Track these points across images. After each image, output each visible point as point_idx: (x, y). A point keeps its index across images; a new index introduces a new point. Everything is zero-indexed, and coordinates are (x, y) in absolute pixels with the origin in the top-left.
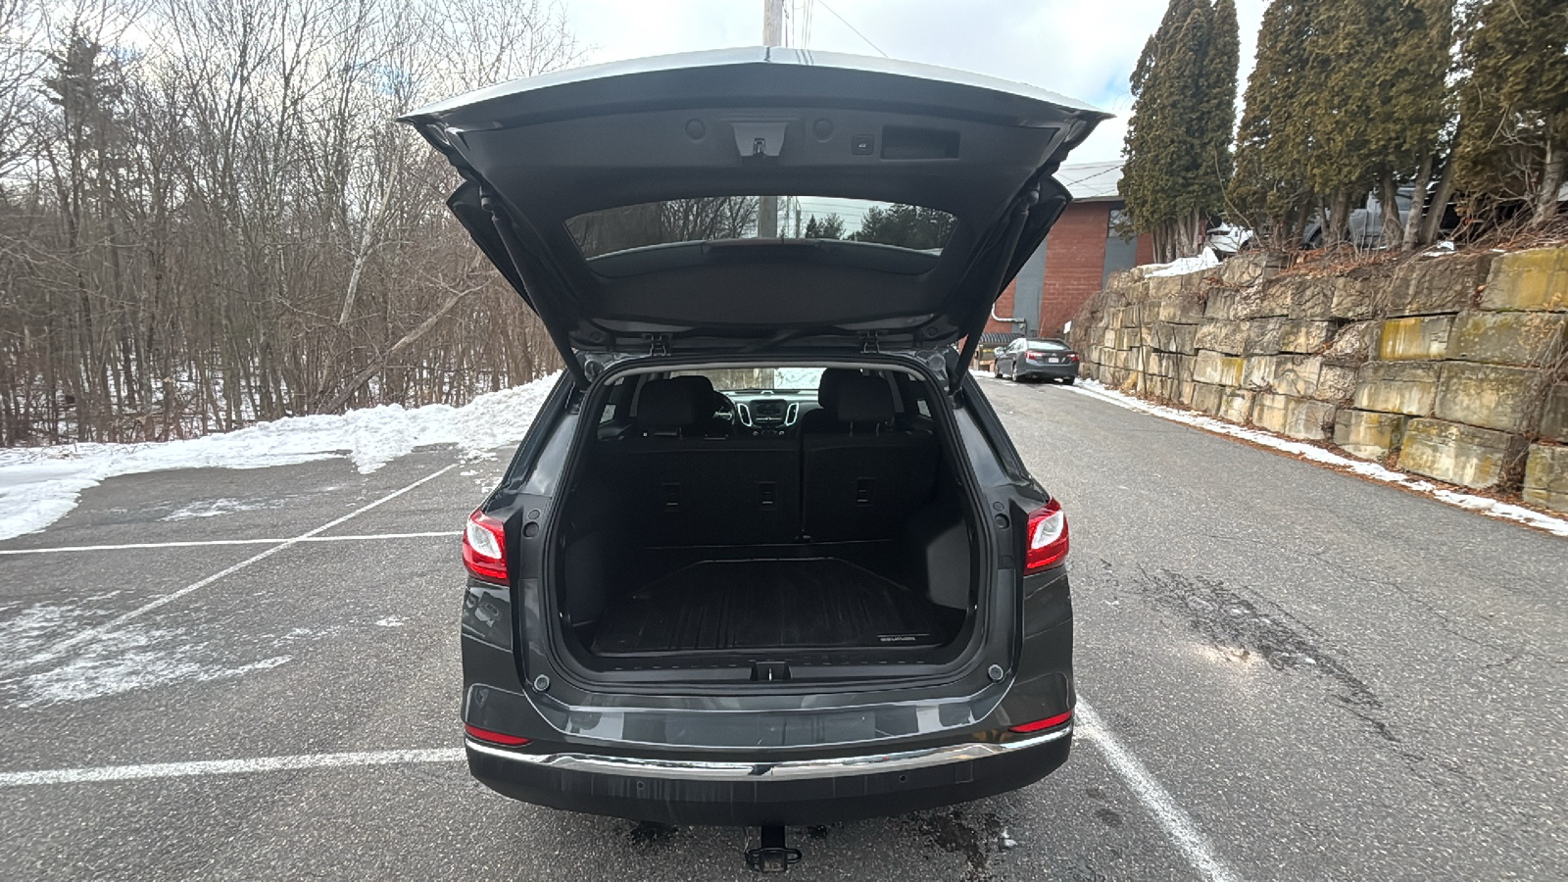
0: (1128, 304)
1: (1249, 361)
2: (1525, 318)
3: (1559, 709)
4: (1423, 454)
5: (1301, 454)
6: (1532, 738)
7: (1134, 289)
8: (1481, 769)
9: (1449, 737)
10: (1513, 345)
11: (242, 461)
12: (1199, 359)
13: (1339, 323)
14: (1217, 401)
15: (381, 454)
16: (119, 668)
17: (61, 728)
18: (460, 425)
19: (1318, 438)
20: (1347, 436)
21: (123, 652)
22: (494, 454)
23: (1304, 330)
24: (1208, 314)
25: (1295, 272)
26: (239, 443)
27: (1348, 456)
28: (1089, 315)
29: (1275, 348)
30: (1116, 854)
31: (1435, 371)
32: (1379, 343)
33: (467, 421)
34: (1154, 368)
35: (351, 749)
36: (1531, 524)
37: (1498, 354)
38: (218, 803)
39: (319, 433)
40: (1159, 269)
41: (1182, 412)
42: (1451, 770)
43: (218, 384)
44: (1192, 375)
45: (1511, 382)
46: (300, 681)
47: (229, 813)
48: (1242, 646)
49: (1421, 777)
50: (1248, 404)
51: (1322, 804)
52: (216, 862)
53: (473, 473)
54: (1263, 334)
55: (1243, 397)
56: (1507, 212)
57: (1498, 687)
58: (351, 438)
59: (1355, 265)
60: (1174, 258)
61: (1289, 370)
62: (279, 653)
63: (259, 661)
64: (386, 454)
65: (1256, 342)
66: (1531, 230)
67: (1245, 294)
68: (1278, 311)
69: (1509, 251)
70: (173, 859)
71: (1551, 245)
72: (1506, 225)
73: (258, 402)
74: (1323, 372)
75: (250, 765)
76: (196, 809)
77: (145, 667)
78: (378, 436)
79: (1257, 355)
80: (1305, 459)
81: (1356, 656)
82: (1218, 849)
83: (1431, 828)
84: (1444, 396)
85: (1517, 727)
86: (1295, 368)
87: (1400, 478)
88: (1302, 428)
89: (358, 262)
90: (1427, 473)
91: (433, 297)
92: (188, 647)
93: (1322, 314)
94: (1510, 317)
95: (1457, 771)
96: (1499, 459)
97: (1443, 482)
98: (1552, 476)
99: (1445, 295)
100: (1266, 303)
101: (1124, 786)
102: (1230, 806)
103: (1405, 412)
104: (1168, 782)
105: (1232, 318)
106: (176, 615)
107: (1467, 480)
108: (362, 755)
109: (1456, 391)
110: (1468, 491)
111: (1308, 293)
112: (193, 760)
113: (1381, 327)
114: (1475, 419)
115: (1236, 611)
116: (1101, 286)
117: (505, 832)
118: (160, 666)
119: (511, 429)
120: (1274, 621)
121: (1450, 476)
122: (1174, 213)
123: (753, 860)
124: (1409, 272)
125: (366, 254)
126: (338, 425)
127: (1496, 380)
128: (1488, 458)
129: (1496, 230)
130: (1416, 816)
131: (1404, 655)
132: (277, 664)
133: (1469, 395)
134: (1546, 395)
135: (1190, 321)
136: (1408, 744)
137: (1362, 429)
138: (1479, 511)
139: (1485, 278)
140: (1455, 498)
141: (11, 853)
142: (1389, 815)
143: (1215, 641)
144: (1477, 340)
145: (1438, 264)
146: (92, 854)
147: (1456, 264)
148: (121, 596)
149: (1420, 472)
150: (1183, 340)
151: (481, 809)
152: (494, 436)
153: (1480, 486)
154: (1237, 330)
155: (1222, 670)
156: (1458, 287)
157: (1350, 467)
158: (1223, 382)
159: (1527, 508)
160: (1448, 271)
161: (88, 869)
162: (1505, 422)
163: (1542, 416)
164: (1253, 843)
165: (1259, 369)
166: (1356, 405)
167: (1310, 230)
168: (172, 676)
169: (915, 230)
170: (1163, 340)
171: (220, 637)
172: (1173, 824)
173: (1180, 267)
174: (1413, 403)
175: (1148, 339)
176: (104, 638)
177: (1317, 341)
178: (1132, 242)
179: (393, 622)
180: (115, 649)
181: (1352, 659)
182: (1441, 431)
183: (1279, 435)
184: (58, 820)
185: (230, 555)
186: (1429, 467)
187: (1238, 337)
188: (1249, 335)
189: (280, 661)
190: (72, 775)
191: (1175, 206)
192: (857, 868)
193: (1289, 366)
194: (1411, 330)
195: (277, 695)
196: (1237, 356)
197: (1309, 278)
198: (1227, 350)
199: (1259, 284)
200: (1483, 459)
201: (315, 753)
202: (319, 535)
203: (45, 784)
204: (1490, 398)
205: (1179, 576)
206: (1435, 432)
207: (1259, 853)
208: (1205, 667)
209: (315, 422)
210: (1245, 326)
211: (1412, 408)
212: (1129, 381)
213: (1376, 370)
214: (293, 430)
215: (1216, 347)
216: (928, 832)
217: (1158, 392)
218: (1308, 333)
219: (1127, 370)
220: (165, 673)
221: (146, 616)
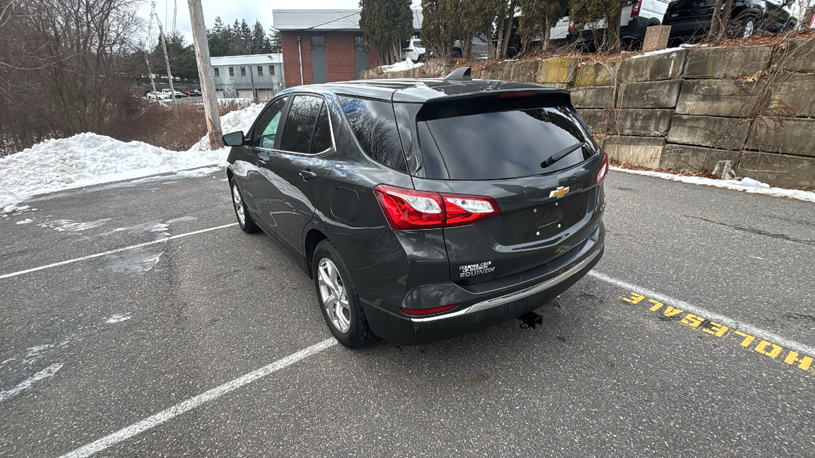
30: (588, 287)
40: (389, 68)
71: (556, 57)
82: (609, 275)
99: (524, 77)
122: (390, 39)
124: (510, 67)
129: (534, 51)
132: (55, 371)
139: (537, 70)
145: (521, 64)
147: (527, 64)
156: (528, 74)
160: (525, 67)
164: (614, 271)
173: (398, 67)
178: (368, 54)
179: (120, 318)
189: (50, 368)
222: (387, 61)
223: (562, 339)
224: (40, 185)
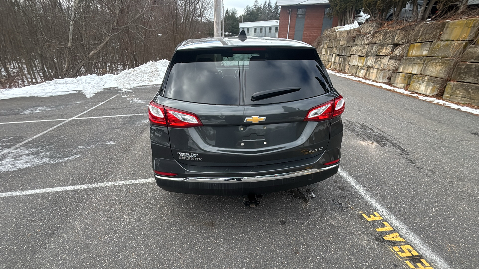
0: (330, 40)
1: (367, 58)
2: (453, 42)
3: (456, 154)
4: (416, 85)
5: (381, 86)
6: (450, 162)
7: (332, 35)
8: (437, 170)
9: (428, 163)
10: (448, 52)
11: (44, 94)
12: (351, 57)
13: (396, 45)
14: (356, 71)
15: (93, 91)
16: (22, 161)
17: (8, 179)
18: (117, 81)
19: (386, 82)
20: (395, 81)
21: (21, 156)
22: (131, 90)
23: (385, 48)
24: (356, 43)
25: (384, 29)
26: (40, 88)
27: (394, 87)
28: (317, 44)
29: (375, 54)
30: (344, 197)
31: (423, 60)
32: (408, 51)
33: (120, 80)
34: (337, 61)
35: (109, 181)
36: (445, 105)
37: (443, 54)
38: (70, 199)
39: (69, 85)
40: (340, 28)
41: (345, 75)
42: (430, 171)
43: (24, 69)
44: (349, 63)
45: (446, 63)
46: (86, 162)
47: (74, 202)
48: (371, 141)
49: (422, 173)
50: (365, 72)
51: (397, 181)
52: (75, 215)
53: (126, 96)
54: (372, 49)
55: (364, 69)
56: (451, 8)
57: (440, 149)
58: (81, 86)
59: (403, 26)
60: (344, 25)
61: (379, 61)
62: (75, 154)
63: (70, 157)
64: (95, 91)
65: (370, 52)
66: (458, 14)
67: (367, 36)
68: (377, 42)
69: (451, 21)
70: (60, 215)
71: (464, 19)
72: (451, 12)
73: (42, 75)
74: (390, 61)
75: (77, 187)
76: (63, 201)
77: (31, 160)
78: (90, 85)
79: (369, 56)
80: (382, 88)
81: (402, 142)
82: (371, 195)
83: (426, 186)
84: (425, 68)
85: (446, 159)
86: (381, 60)
87: (409, 93)
88: (381, 79)
89: (71, 23)
90: (417, 91)
91: (101, 36)
92: (43, 154)
93: (391, 43)
94: (449, 42)
95: (432, 171)
96: (438, 86)
97: (421, 94)
98: (452, 91)
99: (430, 35)
100: (374, 39)
101: (344, 180)
102: (373, 183)
103: (413, 73)
104: (355, 178)
105: (363, 44)
106: (36, 143)
107: (428, 93)
108: (113, 183)
109: (429, 66)
110: (427, 96)
111: (388, 35)
112: (57, 187)
113: (409, 46)
114: (433, 75)
115: (369, 131)
116: (321, 34)
117: (165, 202)
118: (36, 160)
119: (135, 82)
120: (379, 134)
121: (423, 92)
122: (346, 9)
123: (247, 205)
124: (420, 28)
125: (74, 20)
126: (75, 81)
127: (441, 62)
128: (435, 86)
129: (448, 14)
130: (422, 183)
131: (415, 142)
132: (76, 157)
133: (432, 67)
134: (455, 67)
135: (350, 45)
136: (418, 165)
137: (399, 78)
138: (431, 102)
139: (443, 30)
140: (424, 98)
141: (4, 217)
142: (415, 183)
143: (364, 140)
144: (437, 50)
145: (430, 25)
146: (32, 215)
147: (435, 25)
148: (14, 139)
149: (415, 91)
150: (347, 52)
151: (156, 196)
152: (130, 84)
153: (432, 95)
154: (364, 48)
155: (367, 147)
156: (434, 33)
157: (395, 90)
158: (358, 65)
159: (444, 101)
160: (432, 28)
161: (32, 220)
162: (442, 75)
163: (452, 73)
164: (380, 192)
165: (370, 60)
166: (399, 71)
167: (389, 14)
168: (41, 162)
169: (261, 14)
170: (341, 52)
171: (54, 150)
172: (359, 189)
173: (347, 27)
174: (415, 70)
175: (336, 51)
176: (13, 152)
177: (389, 51)
178: (331, 19)
179: (111, 143)
180: (18, 155)
181: (402, 143)
182: (423, 79)
183: (374, 81)
184: (17, 207)
185: (50, 125)
186: (418, 90)
187: (364, 50)
188: (368, 50)
189: (77, 156)
190: (17, 193)
191: (347, 6)
192: (272, 205)
193: (379, 59)
194: (418, 47)
195: (79, 167)
196: (363, 56)
197: (388, 30)
198: (360, 54)
199: (372, 33)
200: (433, 87)
201: (97, 183)
202: (78, 117)
203: (8, 197)
204: (438, 68)
205: (351, 122)
206: (421, 79)
207: (382, 195)
208: (362, 147)
209: (67, 81)
210: (367, 47)
211: (415, 72)
212: (329, 65)
213: (406, 60)
214: (59, 84)
215: (357, 54)
216: (291, 194)
217: (338, 68)
218: (386, 49)
219: (329, 61)
220: (39, 161)
221: (25, 144)
222: (343, 24)
223: (283, 223)
224: (140, 82)
